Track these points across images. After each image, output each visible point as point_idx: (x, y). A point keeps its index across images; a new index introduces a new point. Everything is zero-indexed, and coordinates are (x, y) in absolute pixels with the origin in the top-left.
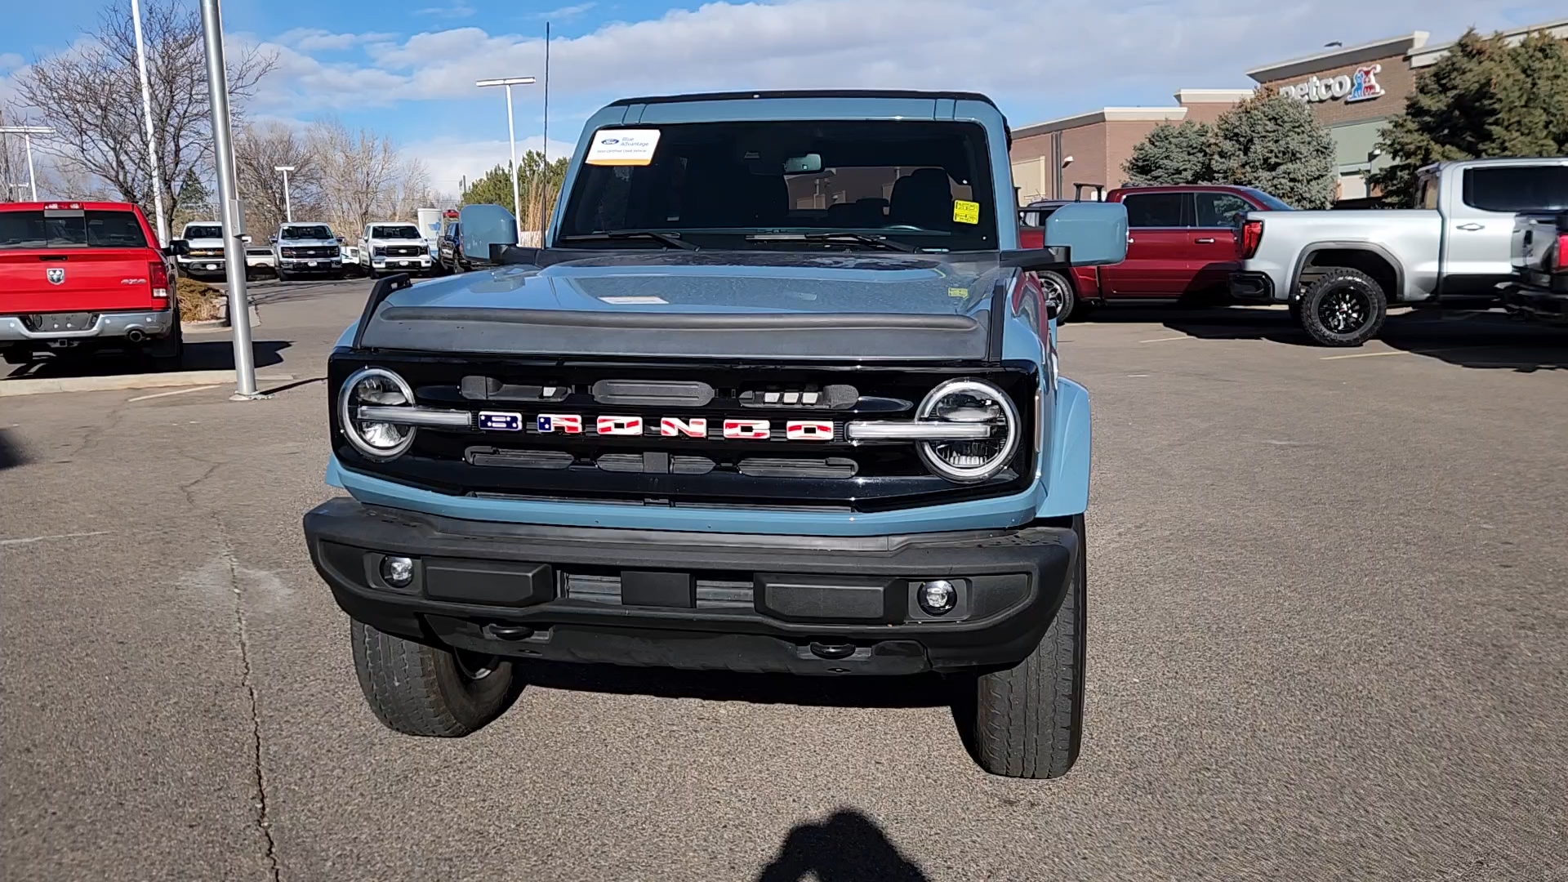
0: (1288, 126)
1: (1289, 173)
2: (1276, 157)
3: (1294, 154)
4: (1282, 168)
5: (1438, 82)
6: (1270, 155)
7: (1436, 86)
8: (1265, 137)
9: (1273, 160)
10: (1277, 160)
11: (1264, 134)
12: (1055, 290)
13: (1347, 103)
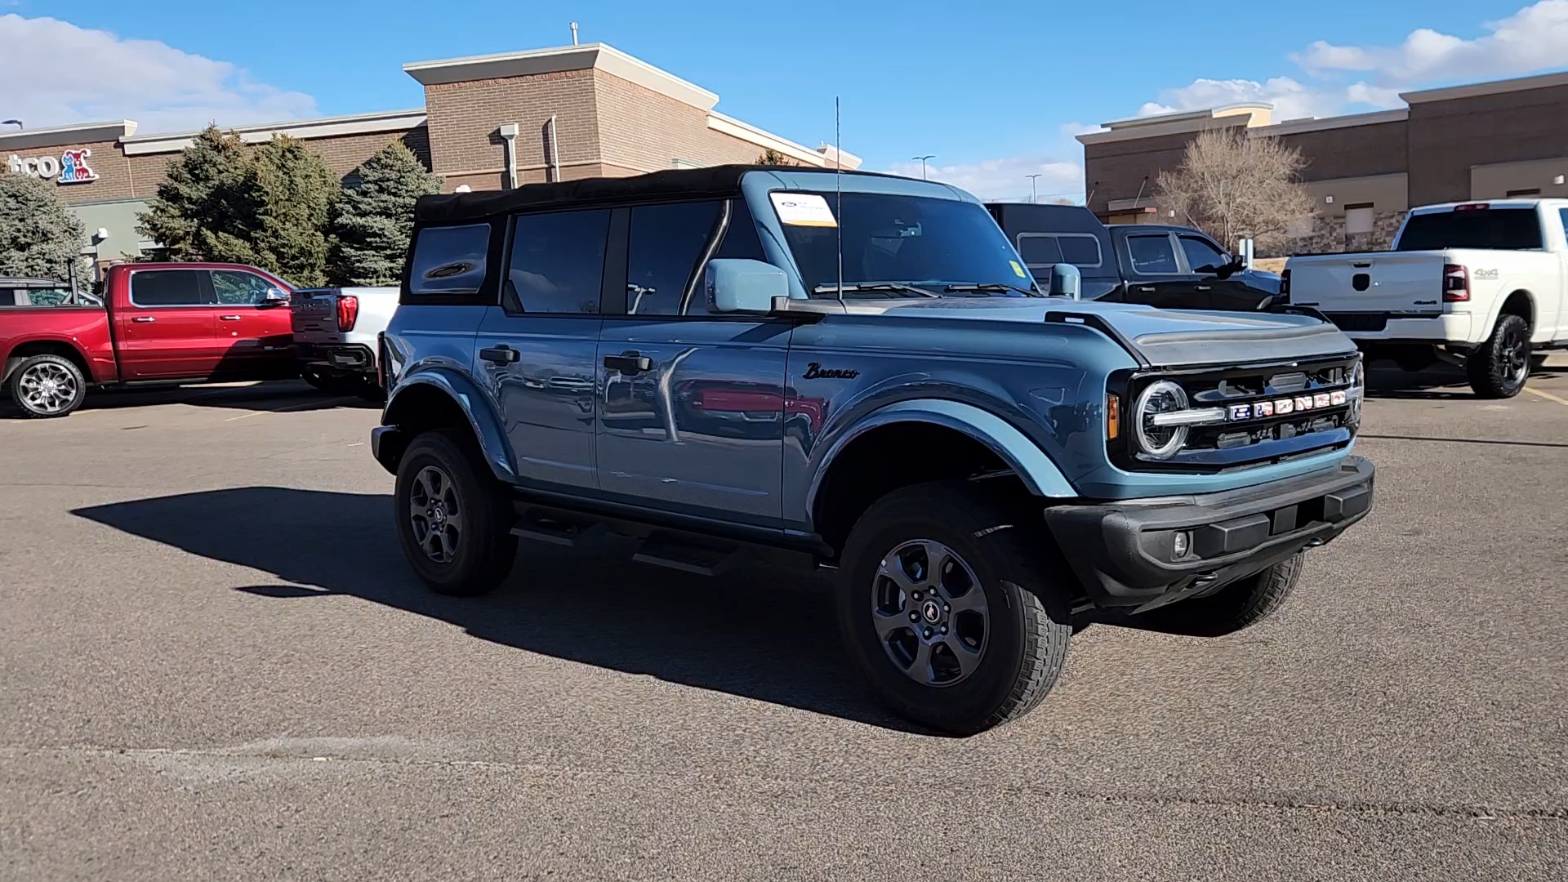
0: (32, 205)
1: (44, 254)
2: (25, 236)
3: (44, 234)
4: (35, 248)
5: (190, 172)
6: (18, 234)
7: (189, 176)
8: (7, 214)
9: (22, 240)
10: (27, 240)
11: (7, 211)
12: (64, 376)
13: (59, 184)
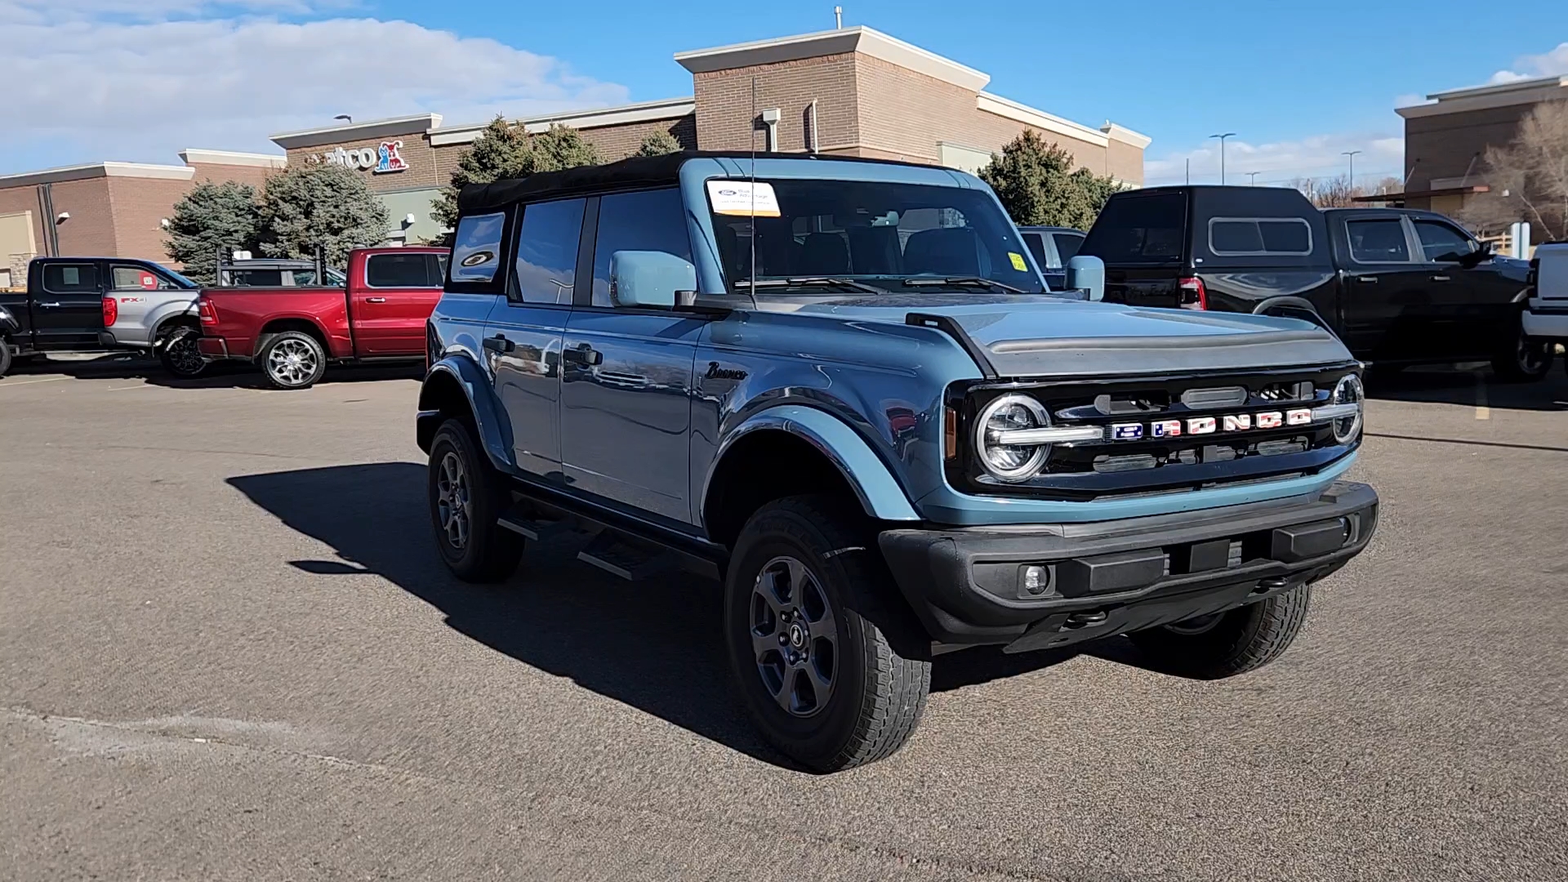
0: (345, 193)
1: (353, 238)
2: (338, 222)
3: (354, 220)
4: (346, 232)
5: (479, 161)
6: (332, 220)
7: (477, 165)
8: (324, 202)
9: (336, 225)
10: (340, 225)
11: (324, 199)
12: (306, 351)
13: (375, 173)
